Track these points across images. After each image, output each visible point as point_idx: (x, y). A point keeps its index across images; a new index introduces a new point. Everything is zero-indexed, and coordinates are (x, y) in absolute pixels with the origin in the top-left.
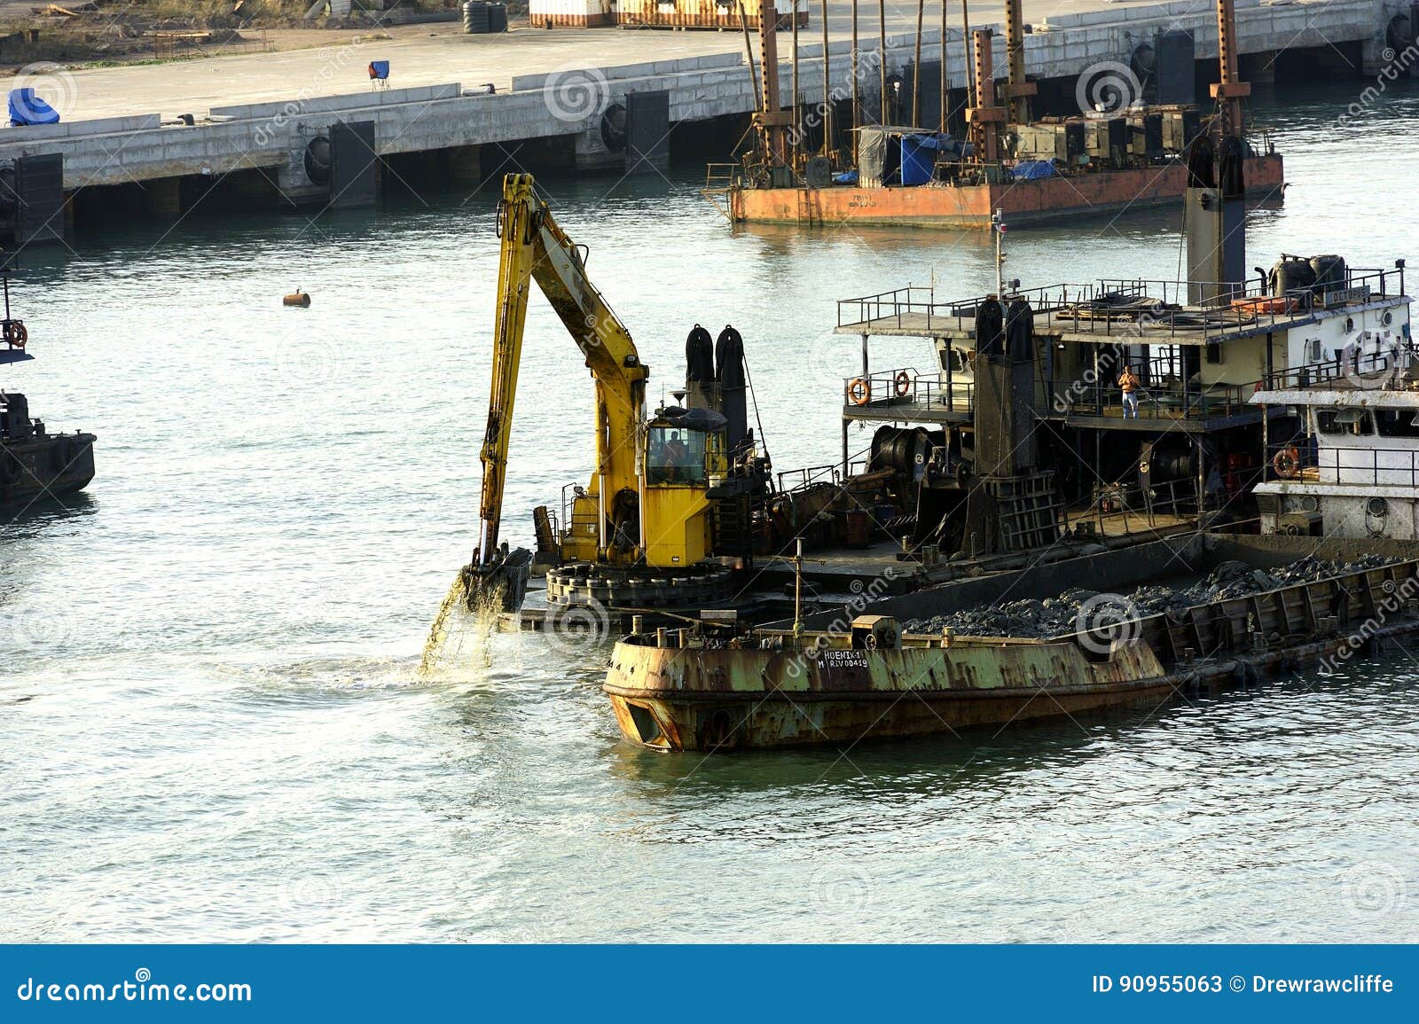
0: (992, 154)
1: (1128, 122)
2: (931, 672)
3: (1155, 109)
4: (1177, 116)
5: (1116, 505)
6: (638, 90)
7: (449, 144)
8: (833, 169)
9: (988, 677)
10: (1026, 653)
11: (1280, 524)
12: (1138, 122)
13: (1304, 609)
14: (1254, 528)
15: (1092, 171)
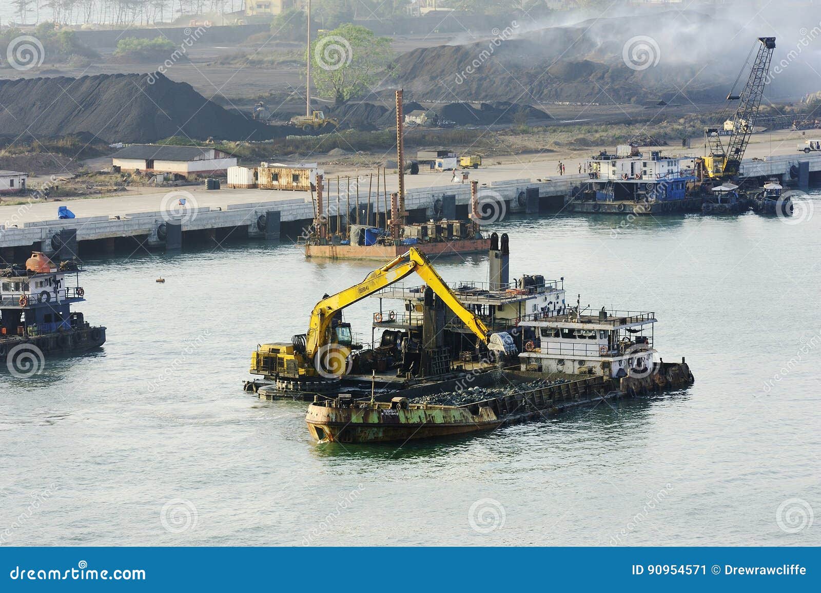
0: (397, 236)
1: (442, 226)
2: (420, 417)
3: (451, 221)
4: (459, 224)
5: (467, 359)
6: (270, 210)
7: (206, 228)
8: (341, 240)
9: (439, 420)
10: (452, 411)
11: (528, 367)
12: (445, 226)
13: (541, 397)
14: (519, 369)
15: (430, 242)
